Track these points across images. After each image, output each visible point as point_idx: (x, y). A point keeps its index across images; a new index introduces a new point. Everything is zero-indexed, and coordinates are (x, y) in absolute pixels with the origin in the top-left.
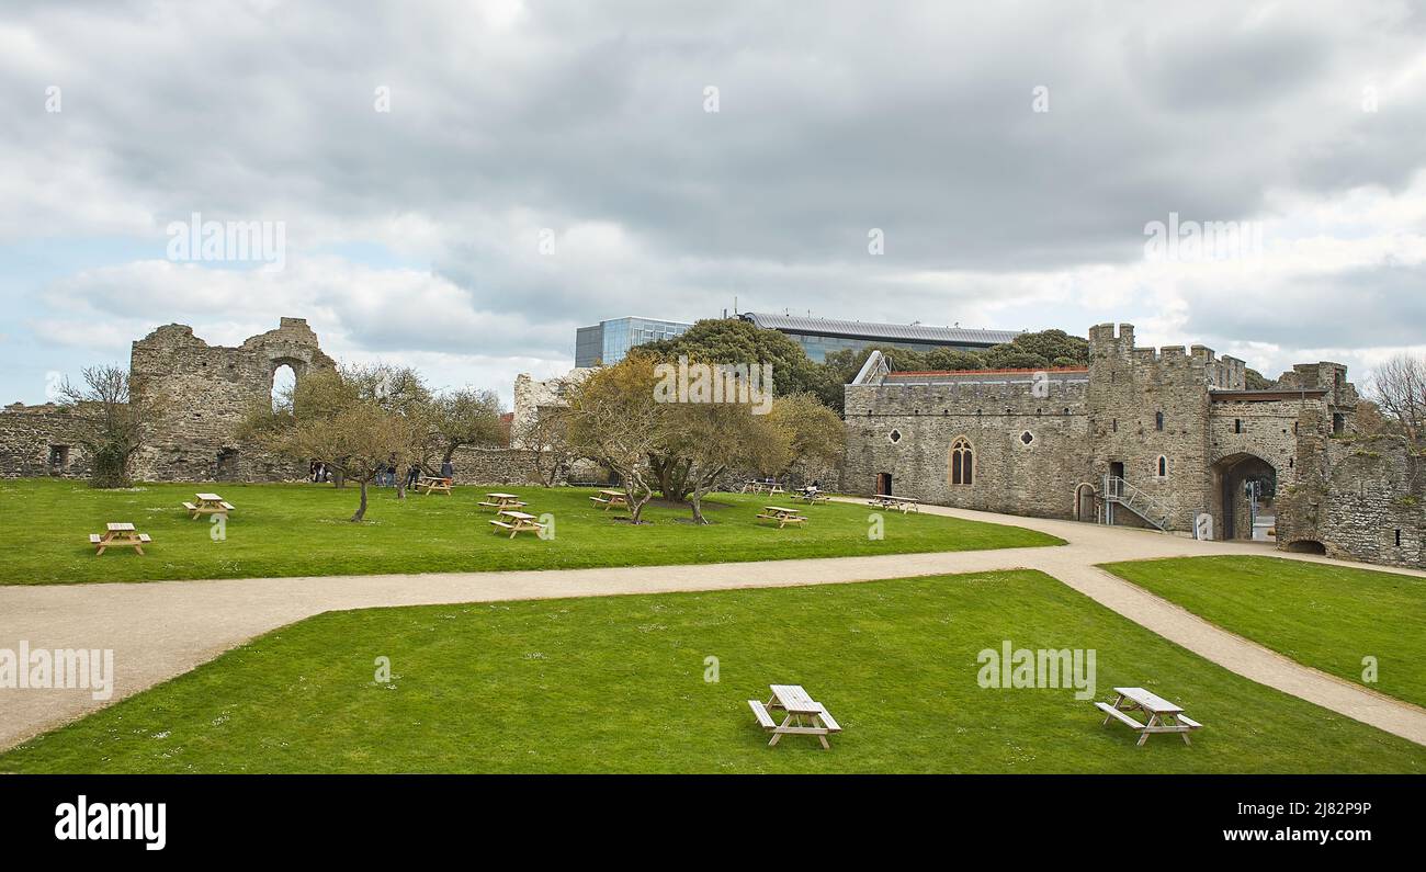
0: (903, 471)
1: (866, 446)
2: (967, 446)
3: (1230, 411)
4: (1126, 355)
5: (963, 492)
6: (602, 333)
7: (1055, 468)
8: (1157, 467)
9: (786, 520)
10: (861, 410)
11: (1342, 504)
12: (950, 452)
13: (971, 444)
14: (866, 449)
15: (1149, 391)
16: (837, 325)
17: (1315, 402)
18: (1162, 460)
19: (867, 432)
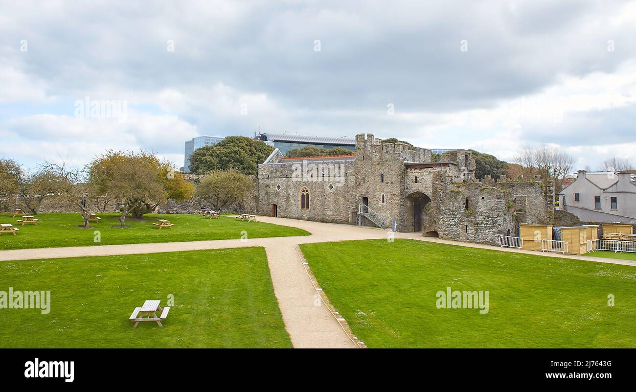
0: (282, 203)
1: (267, 192)
2: (307, 191)
3: (413, 173)
4: (369, 148)
5: (306, 213)
6: (194, 143)
7: (342, 200)
8: (381, 199)
10: (265, 175)
11: (445, 214)
12: (300, 194)
13: (309, 190)
15: (378, 164)
17: (446, 168)
18: (383, 195)
19: (268, 186)
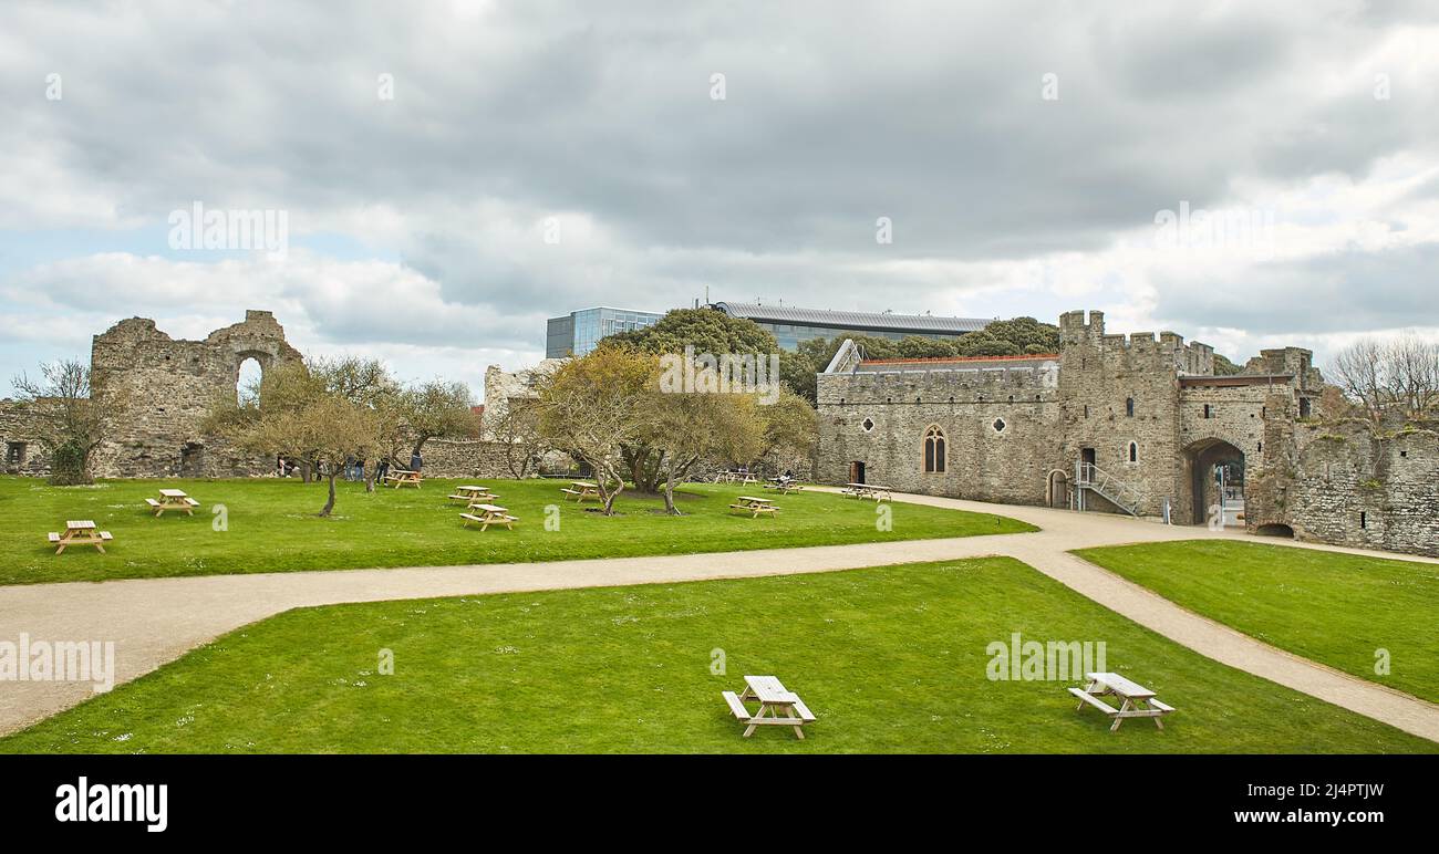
0: (876, 459)
1: (839, 435)
2: (939, 433)
3: (1198, 397)
4: (1096, 341)
5: (936, 480)
6: (573, 324)
7: (1027, 454)
8: (1128, 453)
9: (759, 509)
10: (834, 398)
11: (1309, 487)
12: (923, 440)
13: (944, 432)
14: (839, 437)
15: (1119, 377)
16: (810, 314)
17: (1281, 386)
18: (1133, 445)
19: (840, 421)
